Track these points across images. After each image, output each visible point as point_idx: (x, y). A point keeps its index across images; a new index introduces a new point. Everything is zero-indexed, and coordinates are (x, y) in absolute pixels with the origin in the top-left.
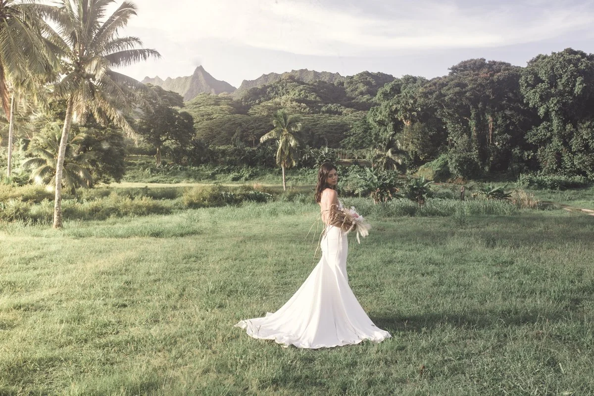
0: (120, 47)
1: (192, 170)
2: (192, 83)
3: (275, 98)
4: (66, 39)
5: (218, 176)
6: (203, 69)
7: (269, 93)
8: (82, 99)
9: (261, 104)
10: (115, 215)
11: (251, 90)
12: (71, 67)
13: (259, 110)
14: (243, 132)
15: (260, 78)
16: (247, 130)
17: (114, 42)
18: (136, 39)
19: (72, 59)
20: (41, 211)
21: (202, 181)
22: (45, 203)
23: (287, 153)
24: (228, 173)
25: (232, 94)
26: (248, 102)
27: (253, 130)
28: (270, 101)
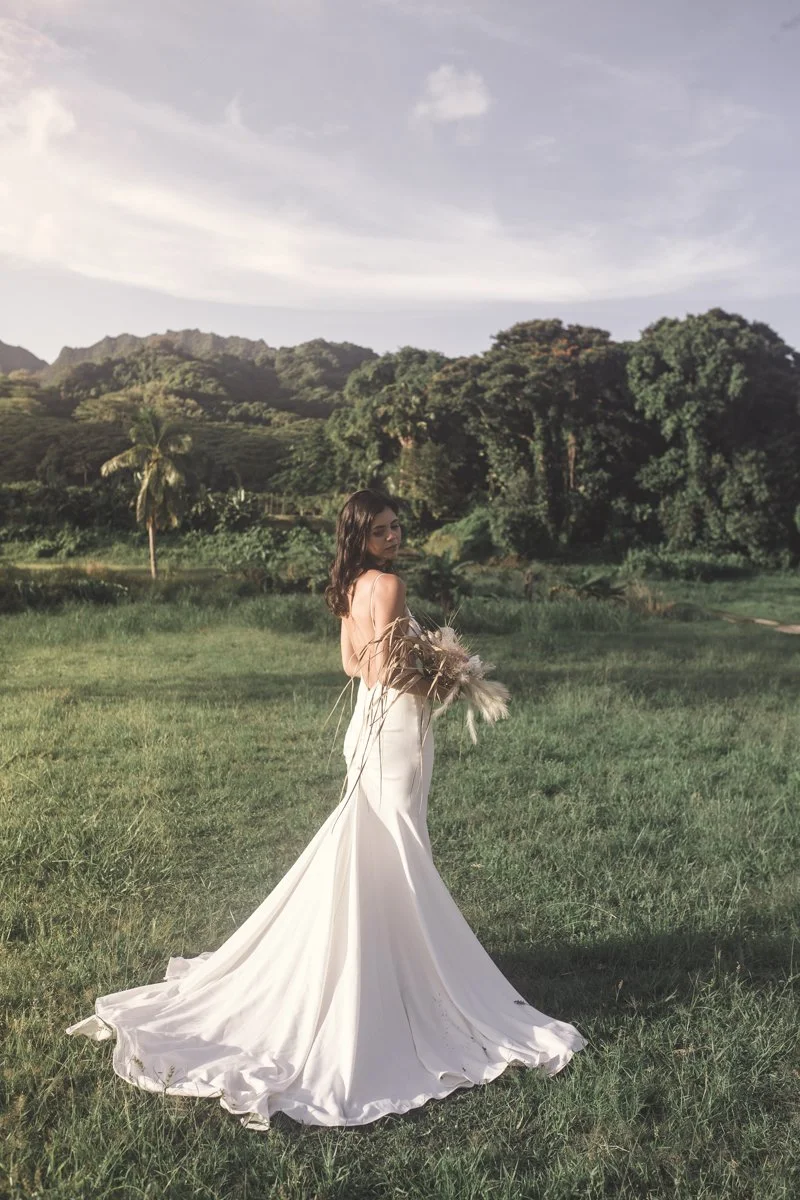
3: (131, 385)
5: (6, 546)
7: (118, 374)
9: (101, 397)
11: (80, 368)
13: (97, 411)
14: (62, 454)
15: (100, 343)
16: (70, 450)
23: (159, 498)
24: (29, 541)
25: (38, 376)
26: (73, 393)
27: (84, 451)
28: (122, 392)
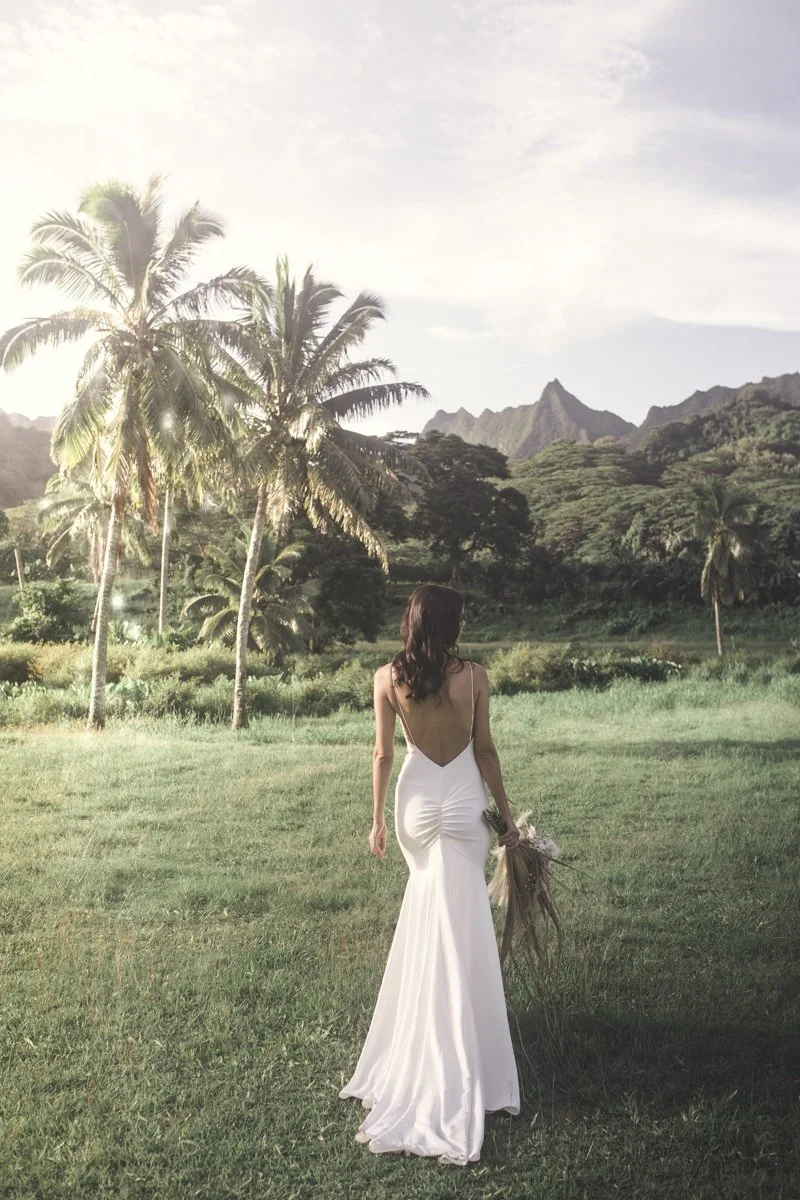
0: (354, 381)
1: (527, 611)
2: (537, 419)
3: (722, 444)
4: (253, 375)
5: (581, 625)
6: (561, 387)
7: (708, 433)
8: (282, 487)
9: (690, 459)
10: (349, 707)
11: (666, 429)
12: (264, 425)
13: (685, 474)
14: (648, 523)
15: (690, 399)
16: (656, 519)
17: (342, 372)
18: (384, 363)
19: (266, 411)
20: (214, 698)
21: (547, 635)
22: (222, 681)
23: (723, 572)
24: (603, 618)
25: (624, 440)
26: (660, 456)
27: (670, 518)
28: (712, 452)
